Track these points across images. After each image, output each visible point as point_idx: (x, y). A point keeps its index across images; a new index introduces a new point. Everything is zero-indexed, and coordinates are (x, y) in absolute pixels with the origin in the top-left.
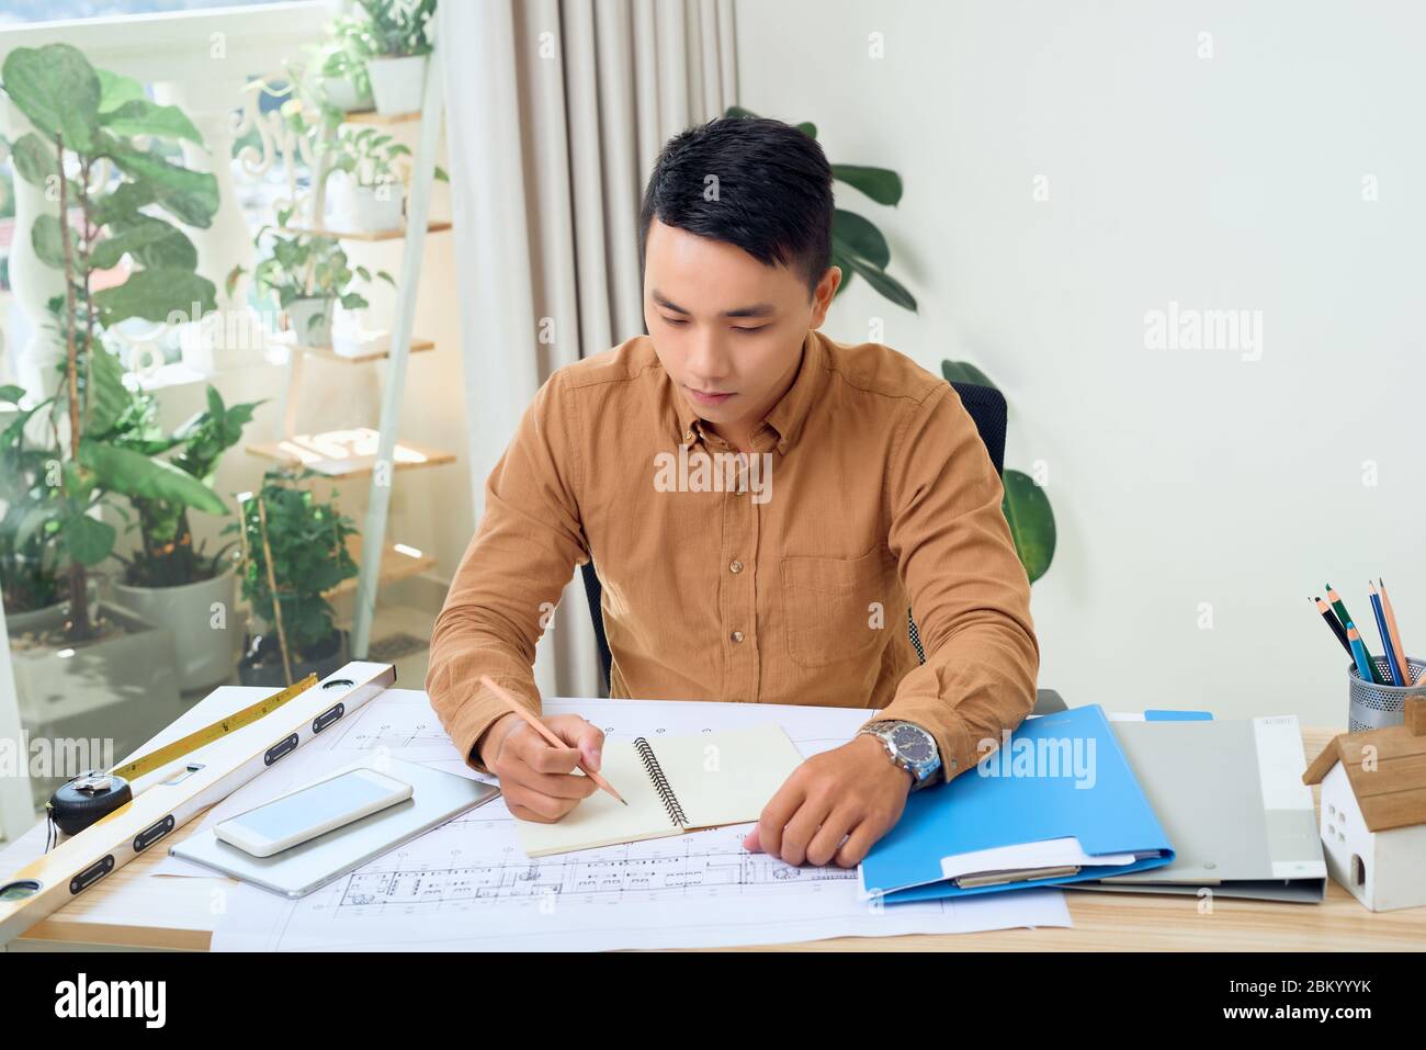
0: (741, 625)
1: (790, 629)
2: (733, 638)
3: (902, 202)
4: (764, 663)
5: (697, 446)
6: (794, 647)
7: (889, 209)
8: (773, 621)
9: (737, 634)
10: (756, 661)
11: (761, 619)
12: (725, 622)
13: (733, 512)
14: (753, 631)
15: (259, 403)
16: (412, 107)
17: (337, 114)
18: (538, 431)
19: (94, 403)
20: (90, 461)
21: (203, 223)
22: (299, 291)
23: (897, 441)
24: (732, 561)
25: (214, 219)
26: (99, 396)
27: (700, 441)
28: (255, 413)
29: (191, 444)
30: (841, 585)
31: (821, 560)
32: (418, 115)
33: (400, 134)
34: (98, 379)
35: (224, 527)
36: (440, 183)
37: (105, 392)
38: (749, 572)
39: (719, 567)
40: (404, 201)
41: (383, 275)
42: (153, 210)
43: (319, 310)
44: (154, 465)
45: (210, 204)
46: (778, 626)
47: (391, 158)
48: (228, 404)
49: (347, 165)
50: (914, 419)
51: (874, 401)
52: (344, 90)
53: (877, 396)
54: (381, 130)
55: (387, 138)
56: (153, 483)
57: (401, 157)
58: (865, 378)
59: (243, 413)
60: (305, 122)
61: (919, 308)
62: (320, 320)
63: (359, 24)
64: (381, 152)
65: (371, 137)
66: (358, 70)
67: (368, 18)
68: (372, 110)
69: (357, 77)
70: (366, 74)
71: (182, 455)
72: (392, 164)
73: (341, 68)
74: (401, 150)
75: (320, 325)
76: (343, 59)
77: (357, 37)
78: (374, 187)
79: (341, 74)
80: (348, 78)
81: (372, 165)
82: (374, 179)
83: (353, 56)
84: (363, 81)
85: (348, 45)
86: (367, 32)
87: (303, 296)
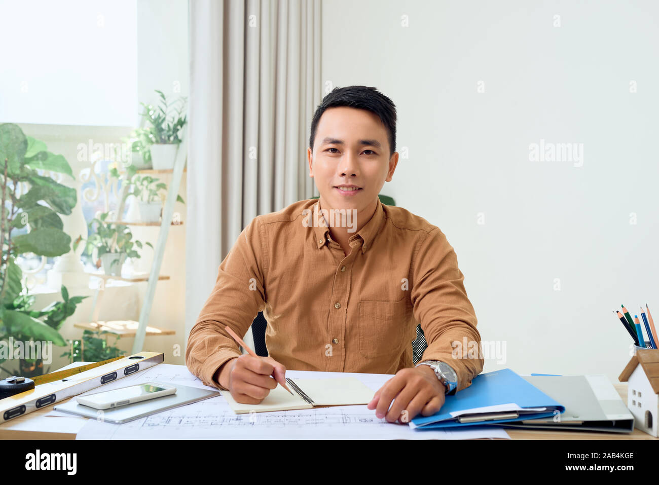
0: (338, 335)
1: (361, 337)
2: (333, 341)
4: (347, 356)
5: (325, 247)
6: (362, 347)
8: (354, 332)
9: (335, 340)
10: (343, 354)
11: (348, 331)
12: (330, 333)
13: (339, 280)
14: (343, 338)
15: (85, 297)
16: (168, 166)
17: (133, 169)
18: (247, 242)
19: (6, 287)
21: (68, 212)
22: (108, 250)
23: (417, 249)
24: (336, 302)
25: (73, 210)
26: (9, 285)
27: (327, 243)
28: (83, 300)
29: (50, 314)
30: (387, 315)
31: (378, 302)
32: (172, 171)
33: (163, 179)
34: (9, 277)
35: (62, 353)
36: (179, 203)
37: (13, 284)
38: (344, 309)
39: (330, 306)
40: (162, 210)
41: (148, 244)
42: (42, 203)
43: (116, 258)
44: (32, 320)
45: (70, 201)
46: (355, 335)
47: (158, 190)
48: (71, 296)
49: (137, 193)
50: (425, 239)
51: (406, 233)
52: (138, 158)
53: (407, 230)
54: (153, 176)
55: (157, 180)
56: (30, 329)
57: (162, 190)
58: (402, 224)
59: (78, 300)
60: (118, 172)
62: (116, 262)
63: (149, 130)
64: (153, 186)
65: (149, 180)
66: (146, 150)
67: (153, 126)
68: (151, 168)
69: (145, 153)
70: (149, 151)
71: (45, 318)
72: (158, 192)
73: (138, 148)
74: (162, 186)
75: (118, 264)
76: (139, 144)
77: (146, 136)
78: (149, 202)
79: (138, 151)
80: (141, 153)
81: (148, 192)
82: (149, 198)
83: (144, 143)
84: (147, 155)
85: (142, 138)
86: (151, 133)
87: (110, 252)
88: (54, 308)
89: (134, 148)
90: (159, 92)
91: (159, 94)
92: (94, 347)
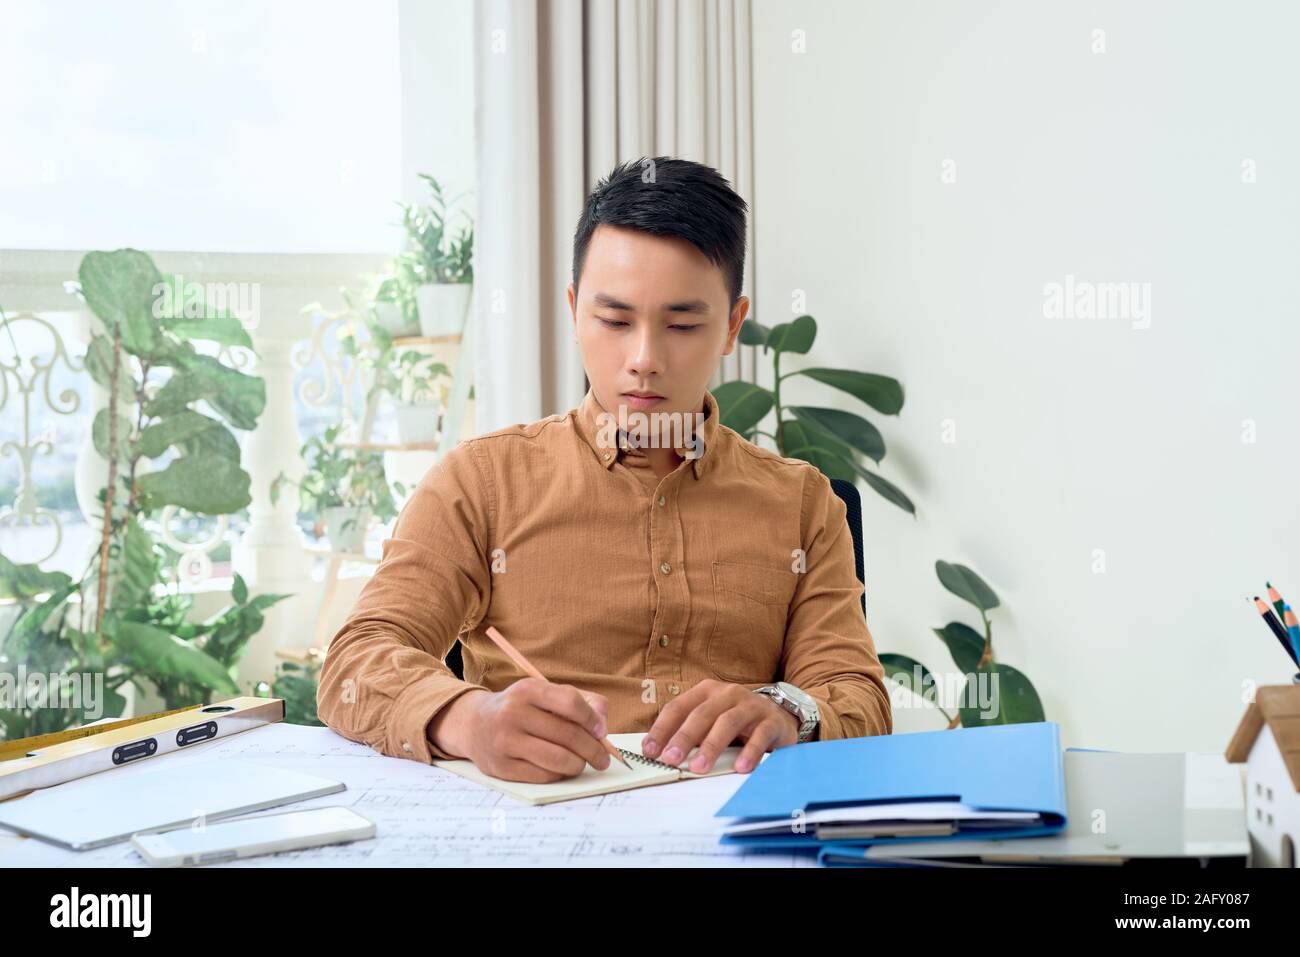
0: (673, 626)
2: (661, 640)
3: (903, 411)
7: (892, 418)
9: (664, 637)
12: (658, 621)
14: (683, 634)
15: (284, 596)
16: (453, 328)
17: (387, 339)
19: (123, 577)
20: (112, 633)
21: (248, 424)
22: (336, 500)
24: (663, 562)
25: (258, 420)
26: (127, 571)
28: (277, 605)
29: (214, 631)
31: (749, 566)
32: (459, 338)
33: (439, 353)
34: (129, 555)
36: (473, 403)
37: (135, 569)
38: (679, 574)
40: (440, 418)
42: (203, 407)
43: (352, 516)
44: (173, 642)
45: (255, 403)
47: (432, 378)
48: (251, 594)
49: (394, 385)
52: (393, 316)
54: (422, 348)
55: (429, 356)
56: (169, 660)
57: (441, 378)
59: (266, 601)
60: (357, 345)
61: (917, 512)
62: (351, 525)
63: (413, 256)
64: (421, 369)
65: (412, 356)
66: (408, 297)
67: (419, 248)
68: (417, 334)
69: (405, 305)
70: (414, 300)
71: (204, 639)
72: (430, 384)
73: (394, 294)
74: (438, 369)
75: (353, 529)
76: (395, 286)
77: (409, 268)
78: (412, 403)
79: (392, 300)
80: (398, 304)
81: (412, 381)
82: (413, 395)
83: (404, 283)
84: (411, 307)
85: (400, 273)
86: (420, 263)
87: (340, 504)
88: (223, 621)
89: (384, 294)
90: (427, 177)
91: (426, 181)
92: (296, 697)
